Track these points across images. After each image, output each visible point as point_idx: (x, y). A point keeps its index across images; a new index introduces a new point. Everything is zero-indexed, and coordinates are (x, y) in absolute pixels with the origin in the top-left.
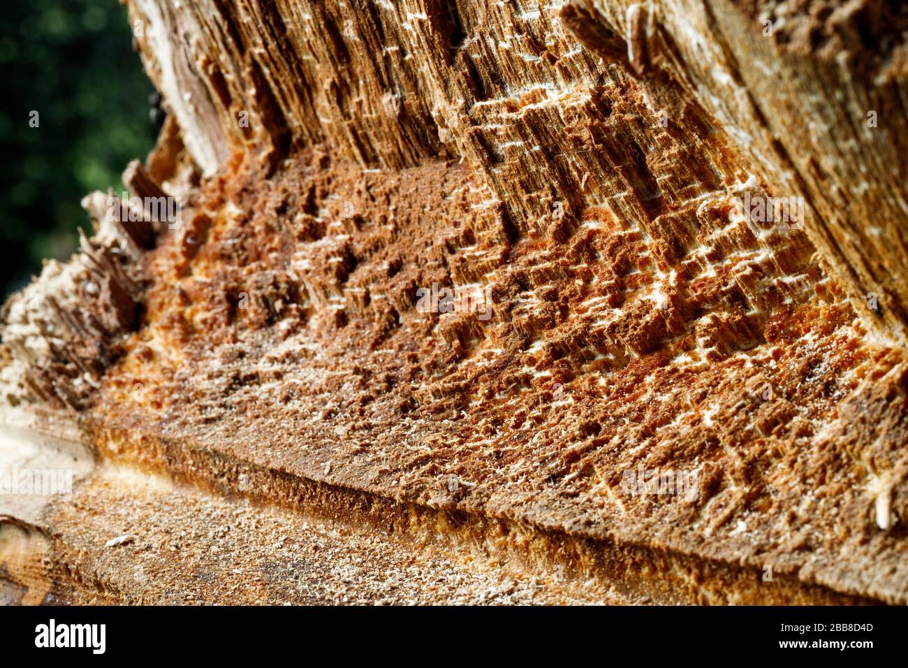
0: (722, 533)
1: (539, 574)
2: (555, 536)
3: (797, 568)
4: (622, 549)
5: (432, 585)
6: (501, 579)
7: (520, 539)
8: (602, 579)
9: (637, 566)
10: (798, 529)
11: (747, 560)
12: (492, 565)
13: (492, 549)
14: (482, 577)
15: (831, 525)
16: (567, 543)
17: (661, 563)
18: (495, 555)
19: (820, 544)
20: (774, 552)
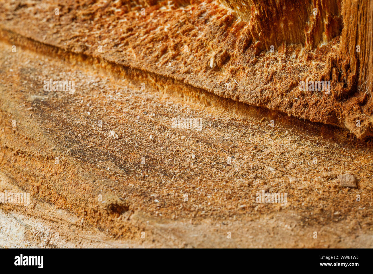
0: (164, 66)
1: (109, 77)
2: (113, 64)
3: (184, 79)
4: (133, 70)
5: (74, 78)
6: (97, 77)
7: (103, 65)
8: (128, 79)
9: (138, 76)
10: (186, 67)
11: (169, 75)
12: (95, 73)
13: (95, 68)
14: (91, 77)
15: (196, 66)
16: (117, 67)
17: (144, 75)
18: (96, 70)
19: (192, 72)
20: (178, 73)
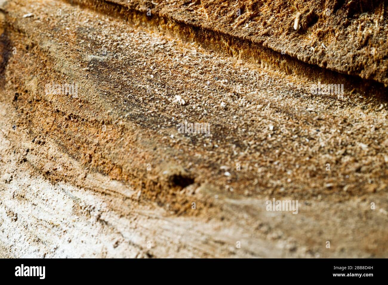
0: (240, 28)
1: (176, 39)
2: (181, 24)
3: (263, 42)
4: (204, 31)
5: (137, 39)
6: (163, 39)
7: (170, 26)
8: (197, 42)
9: (209, 38)
10: (266, 28)
11: (245, 37)
12: (160, 35)
13: (161, 29)
14: (156, 39)
15: (278, 28)
16: (186, 28)
17: (217, 37)
18: (162, 31)
19: (273, 34)
20: (256, 35)
